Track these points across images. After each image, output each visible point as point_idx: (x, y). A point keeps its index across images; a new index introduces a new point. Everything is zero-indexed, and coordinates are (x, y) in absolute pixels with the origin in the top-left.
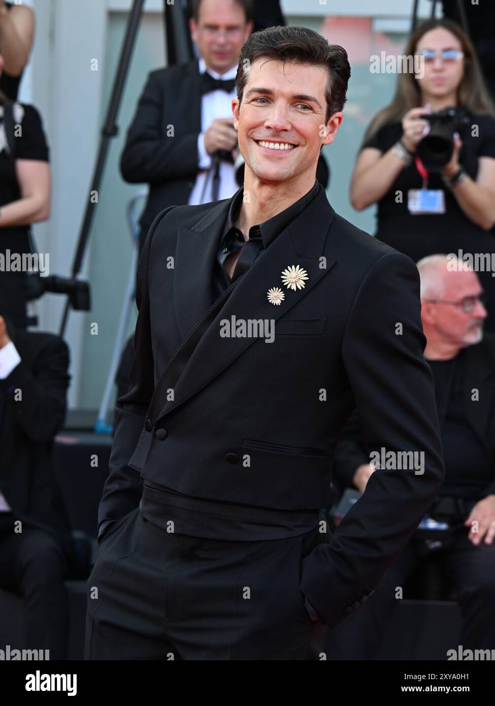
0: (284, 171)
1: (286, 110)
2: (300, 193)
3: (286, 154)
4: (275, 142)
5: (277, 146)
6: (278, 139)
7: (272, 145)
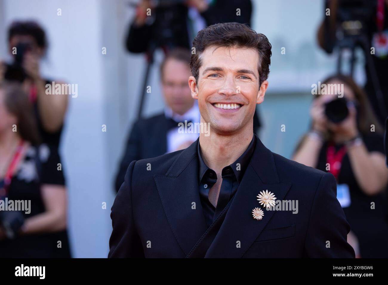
0: (236, 124)
1: (233, 80)
2: (247, 139)
3: (236, 112)
4: (227, 104)
5: (229, 107)
6: (230, 101)
7: (225, 106)
